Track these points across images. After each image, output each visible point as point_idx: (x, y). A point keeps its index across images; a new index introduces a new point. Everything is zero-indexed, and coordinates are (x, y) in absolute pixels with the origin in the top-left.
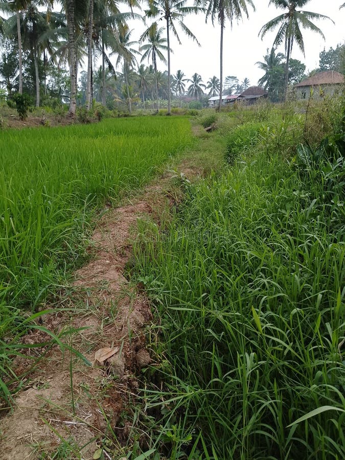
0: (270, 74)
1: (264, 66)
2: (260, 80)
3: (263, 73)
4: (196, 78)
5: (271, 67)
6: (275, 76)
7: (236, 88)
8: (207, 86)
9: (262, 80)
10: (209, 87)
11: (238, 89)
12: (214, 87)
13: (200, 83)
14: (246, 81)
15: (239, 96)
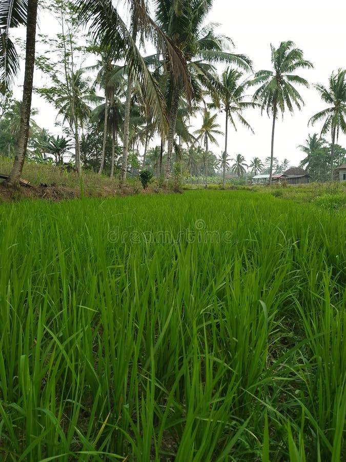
0: (312, 156)
1: (306, 150)
2: (302, 161)
3: (305, 155)
4: (240, 159)
5: (313, 151)
6: (317, 159)
7: (276, 168)
8: (249, 165)
9: (304, 162)
10: (251, 166)
11: (277, 169)
12: (256, 167)
13: (243, 162)
14: (286, 162)
15: (282, 176)
